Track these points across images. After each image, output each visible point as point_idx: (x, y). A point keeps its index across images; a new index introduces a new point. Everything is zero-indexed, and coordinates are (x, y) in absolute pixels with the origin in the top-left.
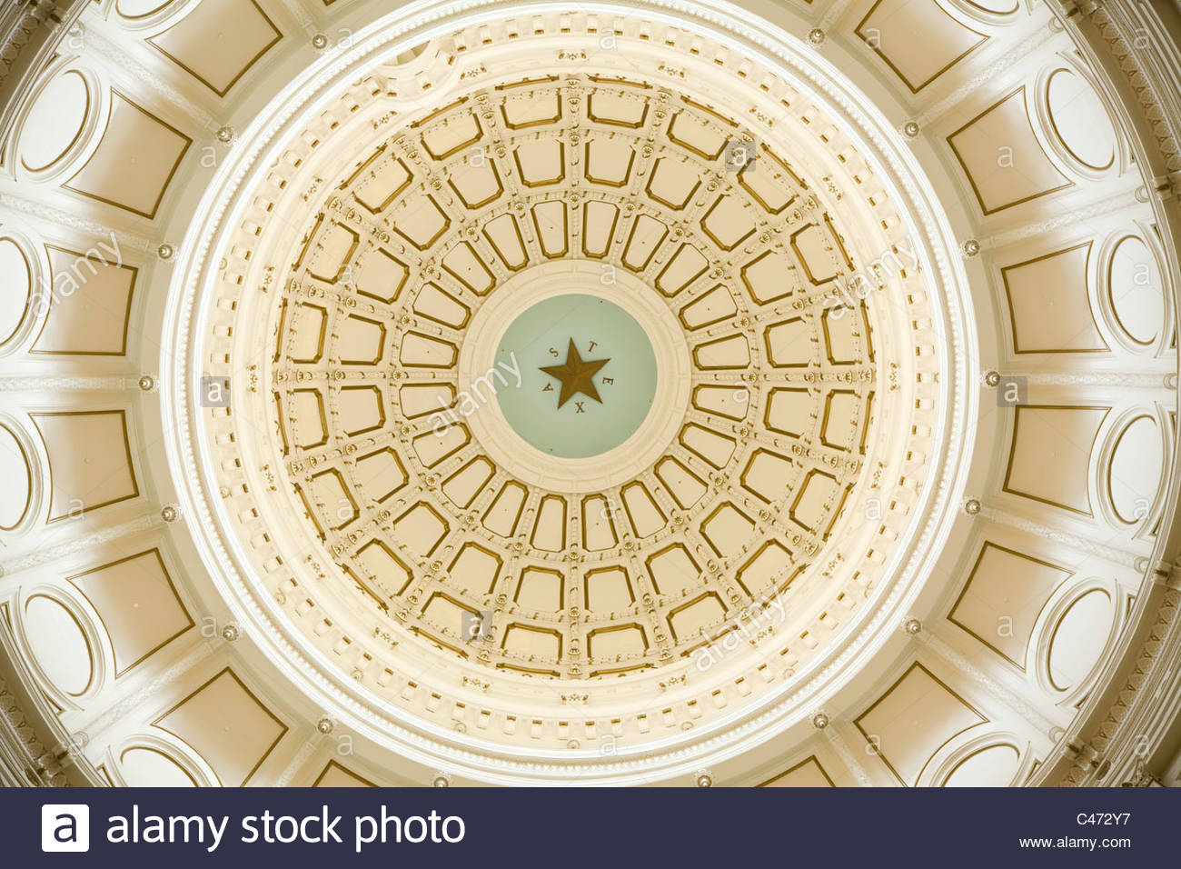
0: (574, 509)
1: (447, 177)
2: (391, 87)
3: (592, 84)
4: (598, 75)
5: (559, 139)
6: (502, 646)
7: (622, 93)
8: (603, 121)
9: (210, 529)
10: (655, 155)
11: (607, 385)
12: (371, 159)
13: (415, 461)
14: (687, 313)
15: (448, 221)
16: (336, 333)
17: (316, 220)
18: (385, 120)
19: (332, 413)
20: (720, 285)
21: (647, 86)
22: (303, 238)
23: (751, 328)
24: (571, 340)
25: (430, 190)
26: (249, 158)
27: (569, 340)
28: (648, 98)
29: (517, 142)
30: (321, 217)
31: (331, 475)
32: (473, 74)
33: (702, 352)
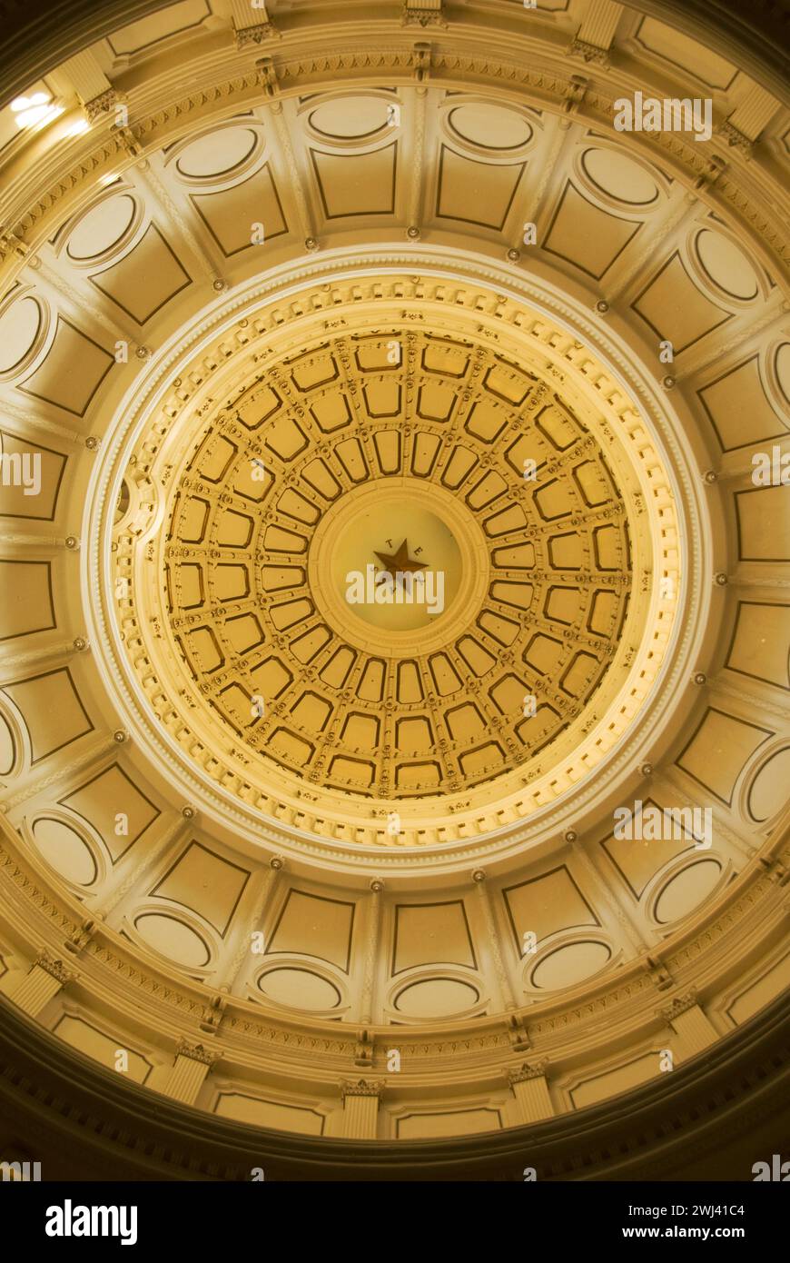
0: (478, 634)
1: (216, 545)
2: (135, 529)
3: (232, 411)
4: (229, 402)
5: (249, 458)
6: (524, 744)
7: (252, 397)
8: (260, 423)
9: (304, 848)
10: (306, 408)
11: (420, 554)
12: (168, 580)
13: (370, 705)
14: (417, 469)
15: (243, 566)
16: (255, 688)
17: (177, 642)
18: (151, 550)
19: (300, 729)
20: (416, 435)
21: (261, 379)
22: (181, 659)
23: (457, 438)
24: (376, 553)
25: (216, 561)
26: (105, 643)
27: (374, 554)
28: (269, 384)
29: (230, 486)
30: (178, 639)
31: (337, 761)
32: (167, 475)
33: (447, 479)
